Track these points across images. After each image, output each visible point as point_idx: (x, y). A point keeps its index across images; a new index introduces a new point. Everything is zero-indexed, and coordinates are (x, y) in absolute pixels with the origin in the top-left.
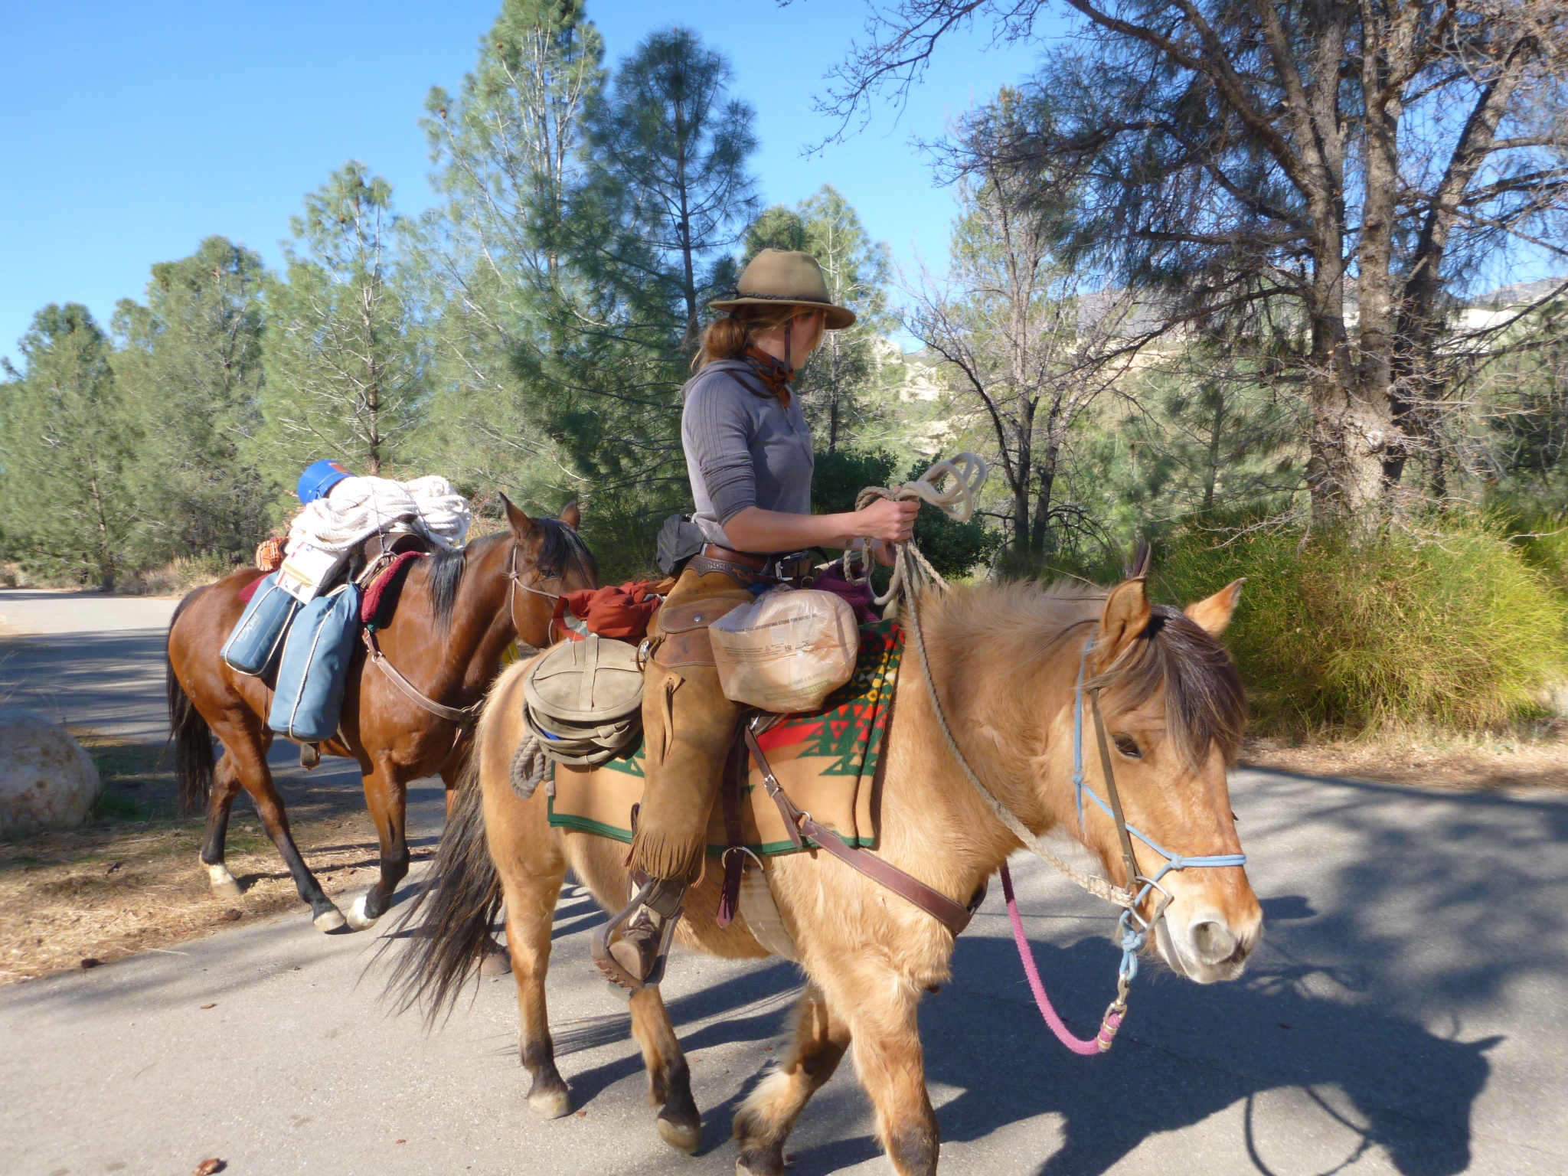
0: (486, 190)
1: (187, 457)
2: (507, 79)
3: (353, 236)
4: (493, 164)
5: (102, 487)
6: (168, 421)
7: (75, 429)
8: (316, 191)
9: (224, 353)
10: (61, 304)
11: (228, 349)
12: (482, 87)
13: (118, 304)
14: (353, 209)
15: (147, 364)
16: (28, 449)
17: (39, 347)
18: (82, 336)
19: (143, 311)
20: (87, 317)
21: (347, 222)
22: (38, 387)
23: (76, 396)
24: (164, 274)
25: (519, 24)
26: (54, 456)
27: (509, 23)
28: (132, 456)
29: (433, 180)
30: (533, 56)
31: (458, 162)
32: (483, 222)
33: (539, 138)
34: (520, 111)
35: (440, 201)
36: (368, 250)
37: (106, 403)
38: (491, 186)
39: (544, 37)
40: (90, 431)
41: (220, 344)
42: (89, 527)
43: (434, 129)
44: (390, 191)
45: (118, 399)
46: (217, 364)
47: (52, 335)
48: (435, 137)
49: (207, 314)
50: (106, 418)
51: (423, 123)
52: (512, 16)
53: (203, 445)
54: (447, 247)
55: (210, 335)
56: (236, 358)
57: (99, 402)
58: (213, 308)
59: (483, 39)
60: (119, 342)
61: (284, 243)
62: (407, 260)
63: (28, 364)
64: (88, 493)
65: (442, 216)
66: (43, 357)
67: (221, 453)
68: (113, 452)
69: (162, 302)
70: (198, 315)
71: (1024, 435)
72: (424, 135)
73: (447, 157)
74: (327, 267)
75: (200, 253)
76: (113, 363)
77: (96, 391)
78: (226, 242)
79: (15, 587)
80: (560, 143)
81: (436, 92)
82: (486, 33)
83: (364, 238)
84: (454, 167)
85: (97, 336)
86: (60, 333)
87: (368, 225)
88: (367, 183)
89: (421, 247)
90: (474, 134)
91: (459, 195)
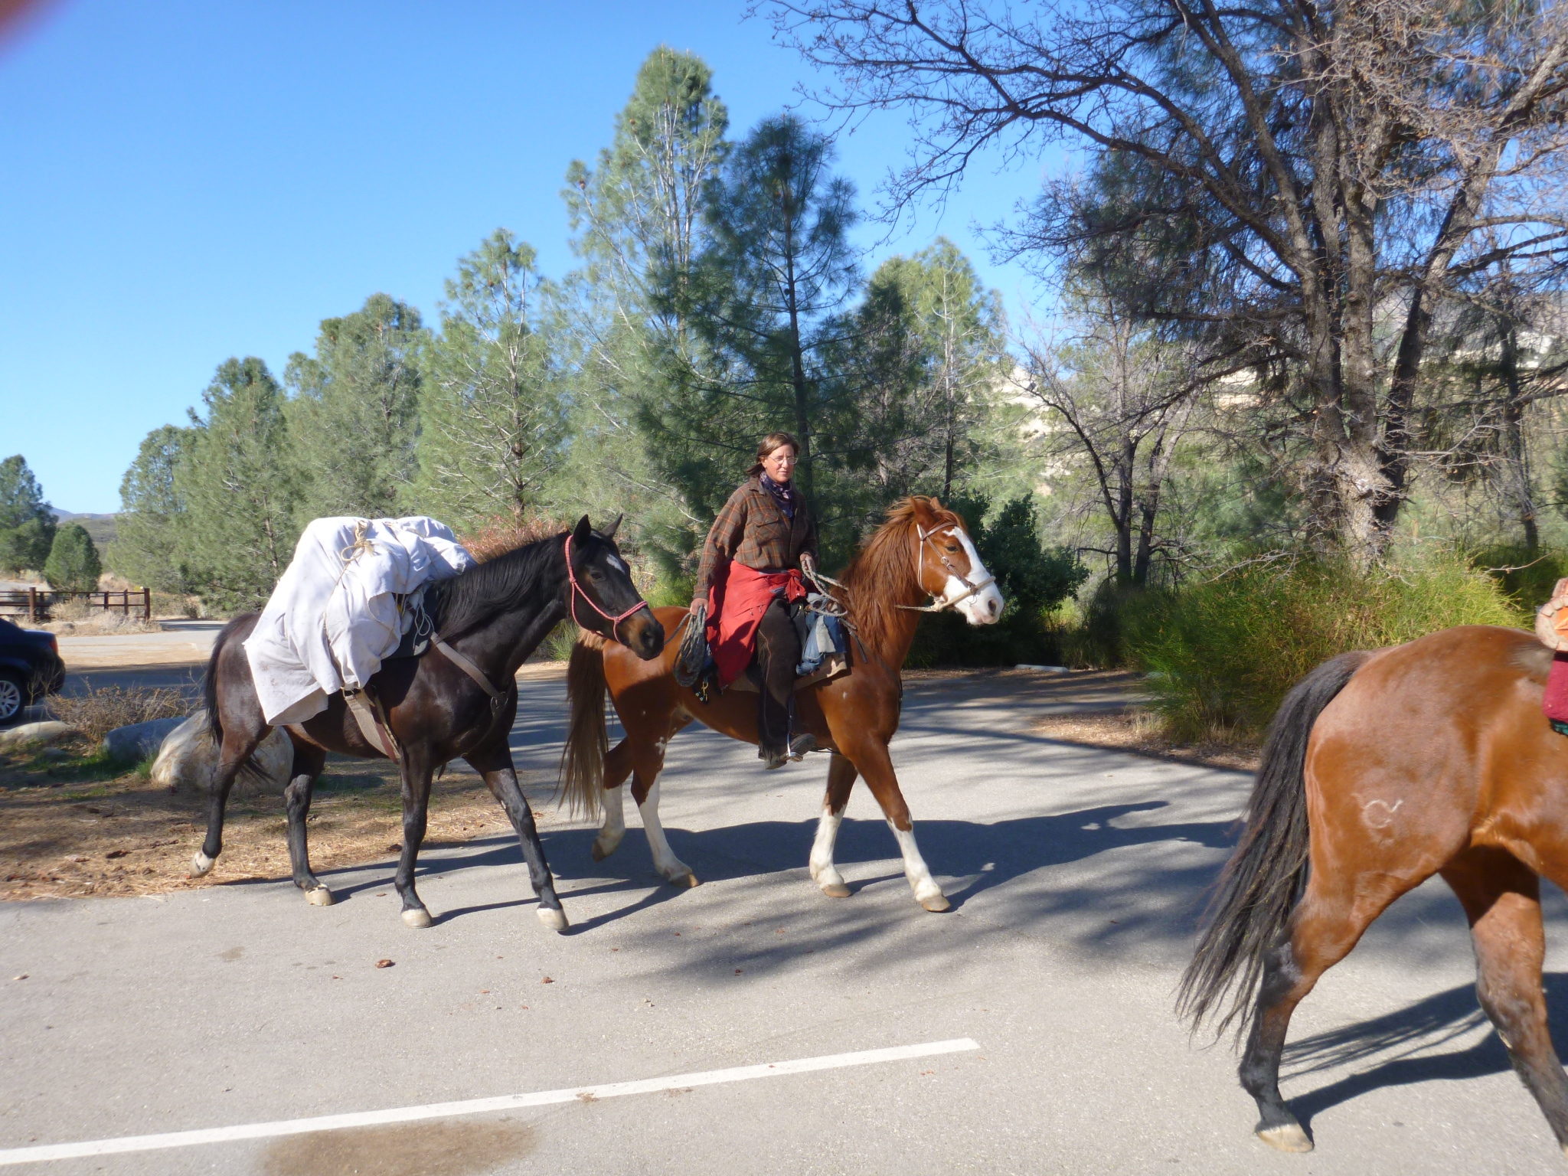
0: (619, 254)
1: (352, 499)
2: (639, 153)
3: (501, 298)
4: (627, 230)
5: (275, 527)
6: (334, 467)
7: (251, 473)
8: (467, 256)
9: (385, 401)
10: (241, 358)
11: (389, 398)
12: (616, 160)
13: (290, 357)
14: (500, 271)
15: (316, 414)
16: (211, 493)
17: (220, 398)
18: (258, 387)
19: (312, 363)
20: (263, 369)
21: (495, 285)
22: (220, 435)
23: (252, 442)
24: (332, 328)
25: (651, 101)
26: (233, 497)
27: (642, 100)
28: (302, 498)
29: (573, 245)
30: (663, 130)
31: (596, 228)
32: (617, 282)
33: (669, 204)
34: (652, 182)
35: (580, 264)
36: (514, 310)
37: (279, 449)
38: (624, 250)
39: (673, 111)
40: (266, 475)
41: (382, 394)
42: (263, 564)
43: (573, 200)
44: (534, 255)
45: (290, 445)
46: (379, 413)
47: (232, 386)
48: (575, 206)
49: (371, 366)
50: (279, 462)
51: (565, 194)
52: (644, 94)
53: (366, 488)
54: (585, 305)
55: (373, 385)
56: (397, 405)
57: (273, 448)
58: (377, 360)
59: (618, 116)
60: (291, 392)
61: (440, 304)
62: (550, 319)
63: (211, 413)
64: (262, 531)
65: (581, 278)
66: (224, 408)
67: (382, 495)
68: (284, 493)
69: (332, 354)
70: (363, 367)
71: (1126, 475)
72: (564, 205)
73: (586, 224)
74: (478, 326)
75: (365, 310)
76: (286, 412)
77: (270, 440)
78: (389, 300)
79: (196, 619)
80: (688, 210)
81: (576, 165)
82: (621, 111)
83: (510, 298)
84: (592, 234)
85: (272, 387)
86: (239, 385)
87: (515, 287)
88: (514, 249)
89: (562, 306)
90: (609, 202)
91: (596, 257)
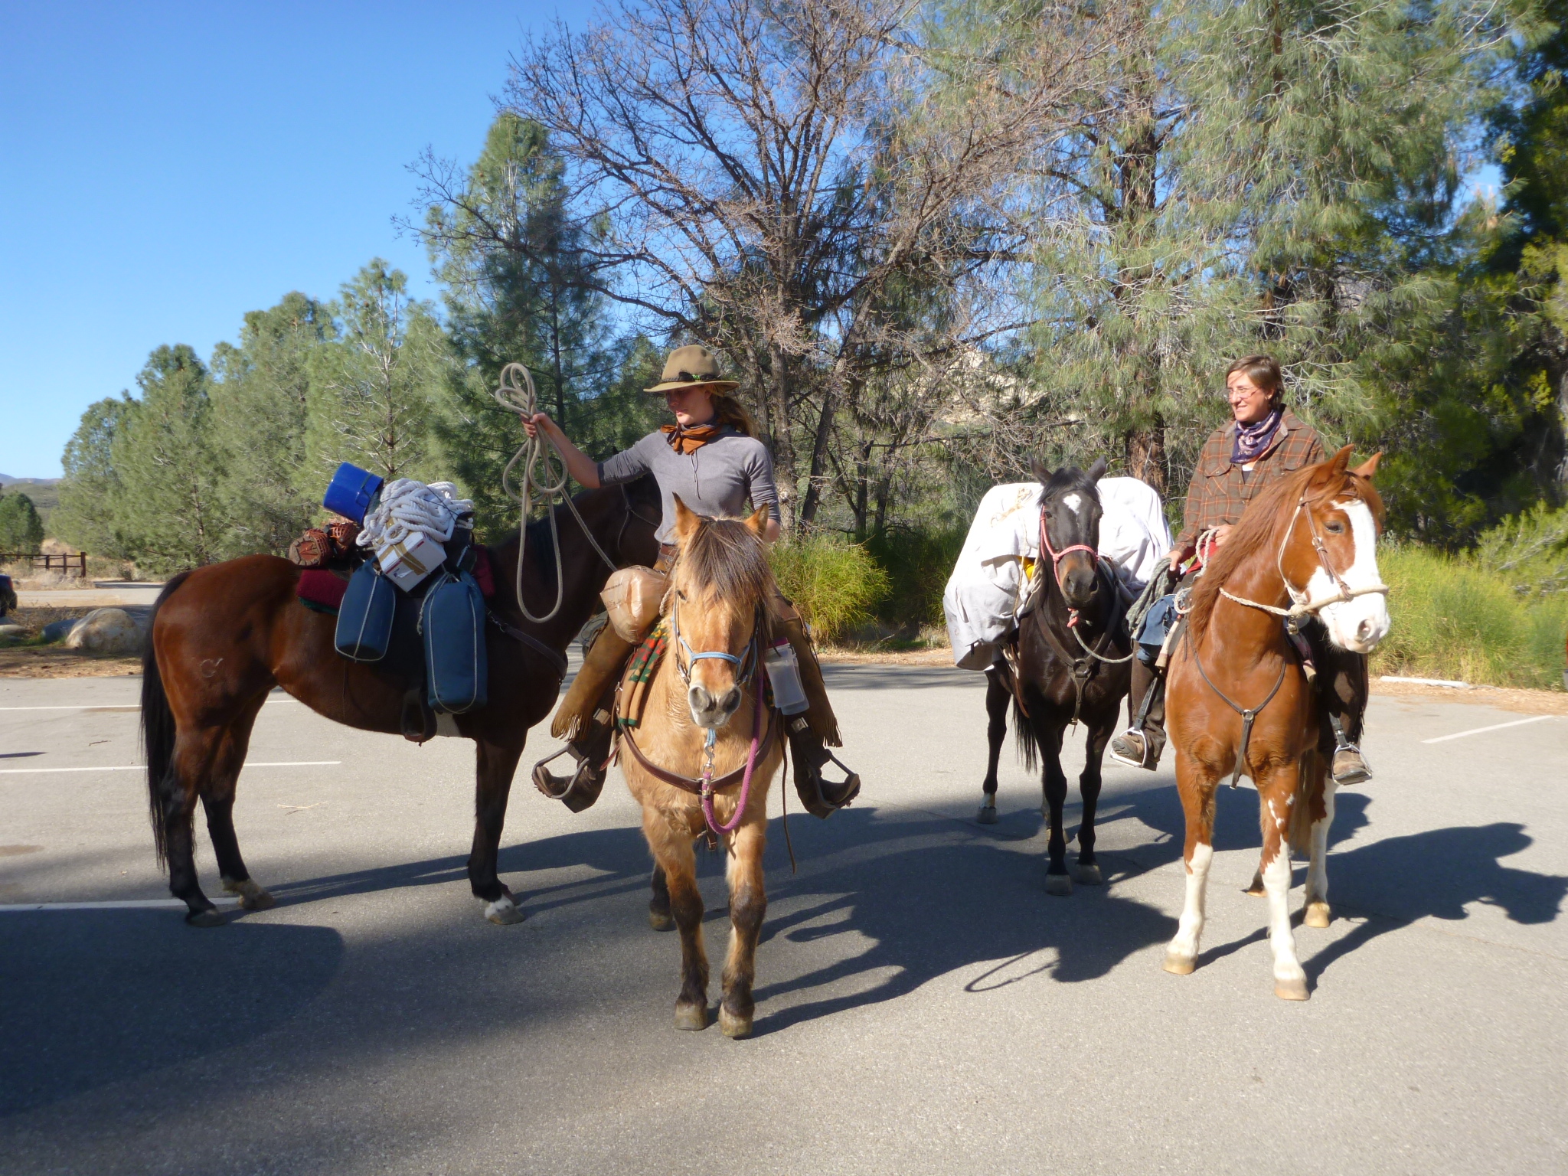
1: (268, 475)
3: (376, 316)
5: (201, 498)
7: (179, 451)
8: (348, 281)
9: (300, 388)
10: (171, 345)
11: (303, 385)
13: (217, 346)
14: (376, 294)
15: (237, 398)
16: (143, 468)
17: (152, 381)
18: (188, 372)
19: (236, 352)
20: (192, 355)
21: (370, 306)
22: (152, 415)
23: (180, 423)
24: (255, 320)
25: (498, 156)
26: (164, 473)
27: (490, 155)
28: (225, 474)
30: (508, 181)
37: (205, 429)
40: (193, 452)
41: (297, 382)
42: (190, 531)
43: (432, 238)
44: (405, 280)
45: (215, 426)
47: (163, 371)
49: (287, 357)
50: (206, 441)
51: (425, 233)
52: (492, 150)
55: (288, 373)
57: (200, 428)
58: (292, 352)
59: (471, 170)
60: (219, 377)
63: (144, 394)
64: (189, 503)
66: (156, 390)
68: (210, 469)
69: (251, 345)
70: (279, 357)
75: (282, 306)
76: (212, 395)
77: (197, 420)
78: (304, 297)
79: (133, 581)
83: (385, 316)
85: (201, 372)
86: (170, 369)
87: (389, 306)
88: (388, 274)
